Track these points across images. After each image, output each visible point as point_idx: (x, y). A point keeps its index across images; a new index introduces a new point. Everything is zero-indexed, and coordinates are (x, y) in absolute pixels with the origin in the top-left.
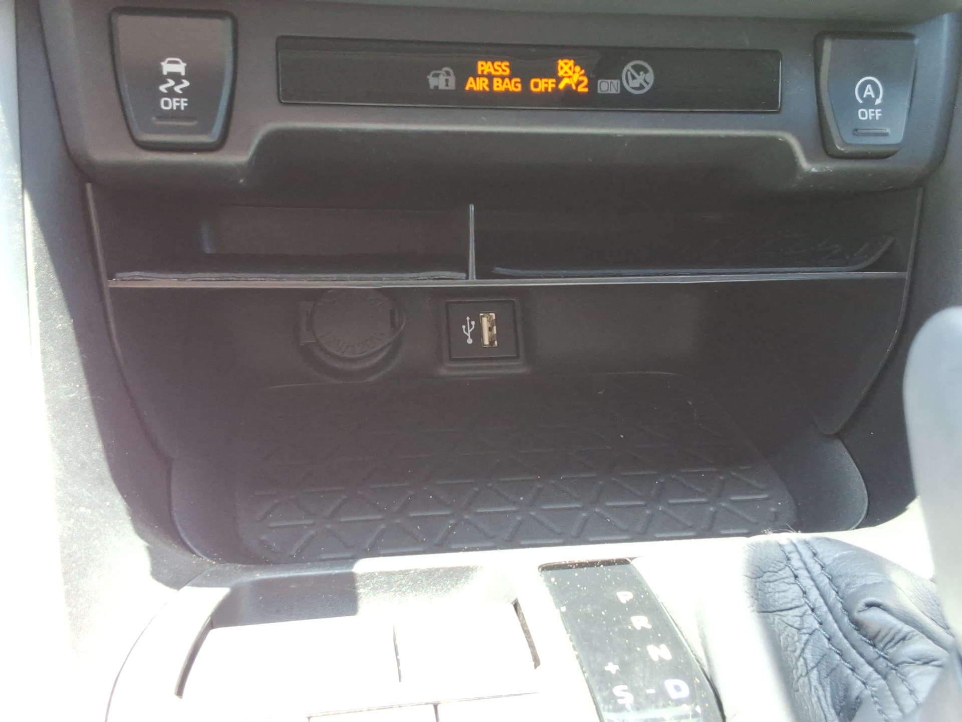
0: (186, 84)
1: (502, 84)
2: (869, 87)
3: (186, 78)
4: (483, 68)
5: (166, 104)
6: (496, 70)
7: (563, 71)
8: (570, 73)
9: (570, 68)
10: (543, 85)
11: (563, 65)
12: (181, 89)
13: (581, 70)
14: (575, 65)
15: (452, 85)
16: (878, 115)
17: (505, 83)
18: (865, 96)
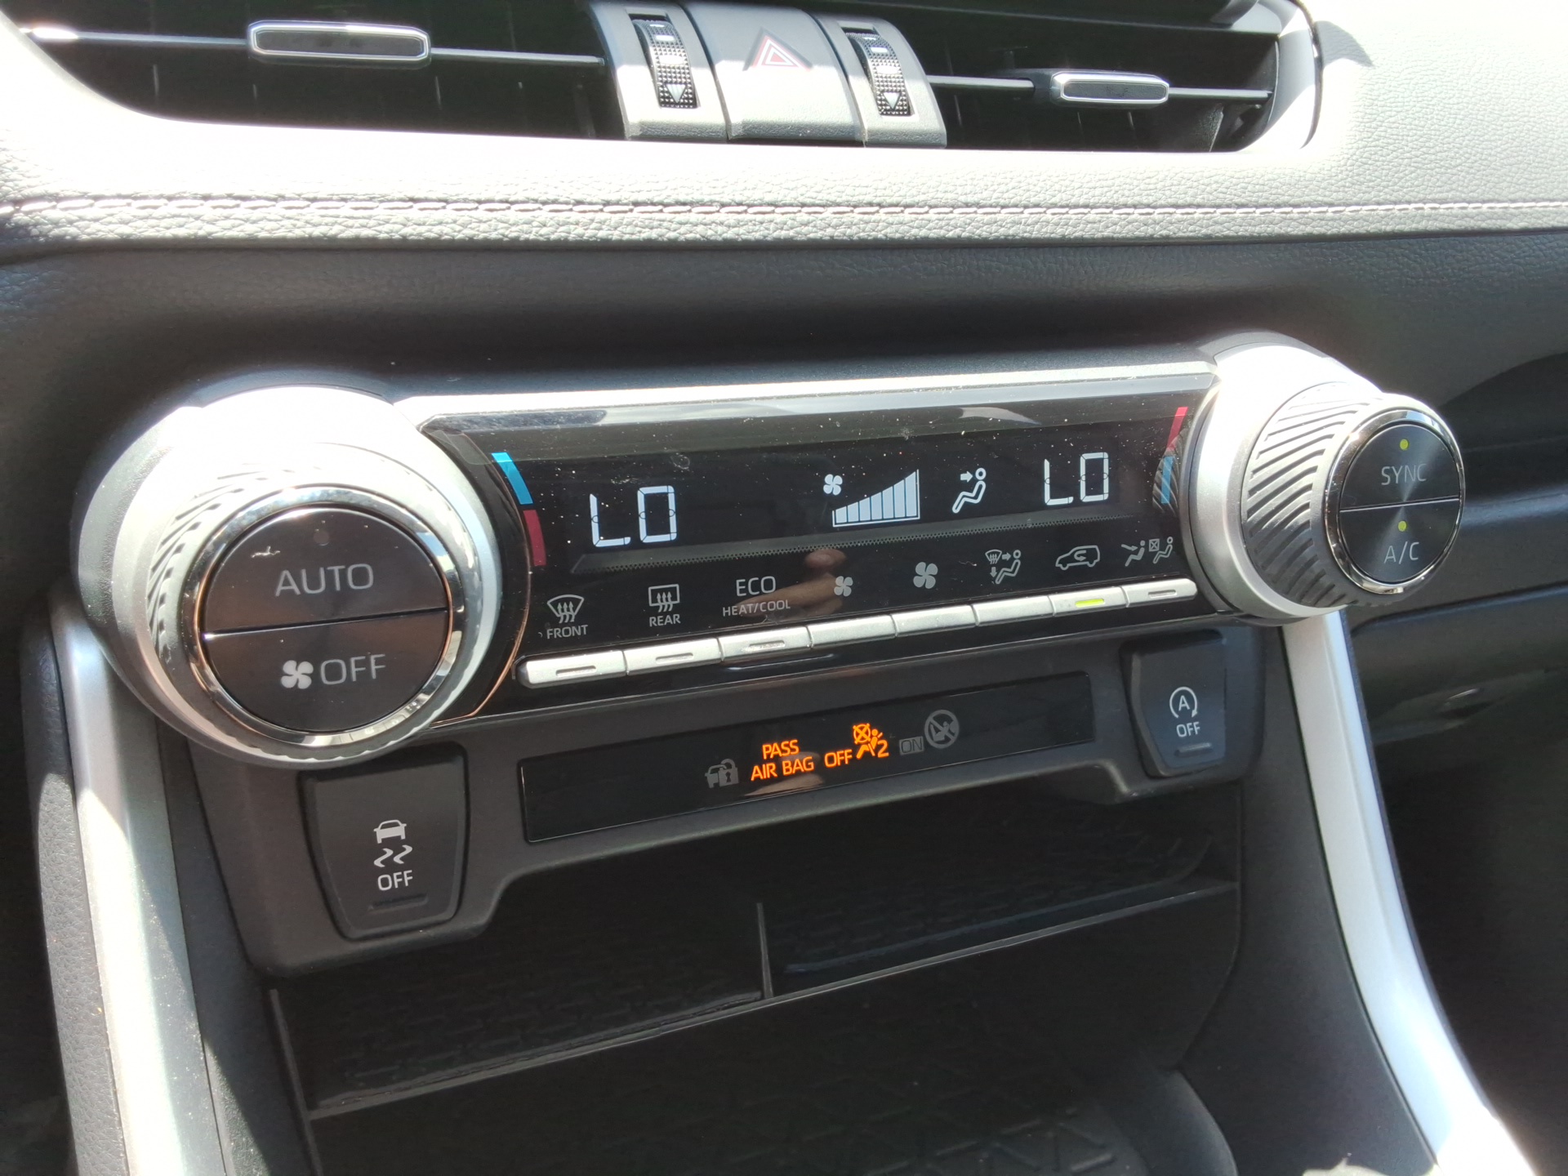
0: (408, 850)
1: (792, 766)
2: (1183, 698)
3: (406, 842)
4: (768, 752)
5: (385, 883)
6: (783, 751)
7: (860, 737)
8: (868, 738)
9: (867, 733)
10: (838, 757)
11: (859, 731)
12: (403, 859)
13: (879, 733)
14: (871, 728)
15: (735, 779)
16: (1196, 729)
17: (795, 764)
18: (1180, 709)
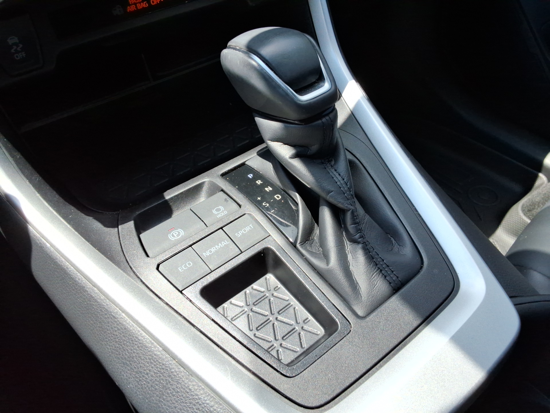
0: (21, 46)
3: (20, 43)
5: (17, 57)
10: (156, 1)
12: (20, 49)
15: (122, 12)
17: (141, 5)
